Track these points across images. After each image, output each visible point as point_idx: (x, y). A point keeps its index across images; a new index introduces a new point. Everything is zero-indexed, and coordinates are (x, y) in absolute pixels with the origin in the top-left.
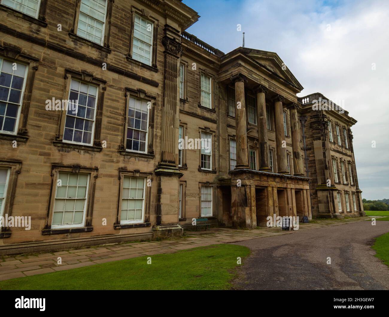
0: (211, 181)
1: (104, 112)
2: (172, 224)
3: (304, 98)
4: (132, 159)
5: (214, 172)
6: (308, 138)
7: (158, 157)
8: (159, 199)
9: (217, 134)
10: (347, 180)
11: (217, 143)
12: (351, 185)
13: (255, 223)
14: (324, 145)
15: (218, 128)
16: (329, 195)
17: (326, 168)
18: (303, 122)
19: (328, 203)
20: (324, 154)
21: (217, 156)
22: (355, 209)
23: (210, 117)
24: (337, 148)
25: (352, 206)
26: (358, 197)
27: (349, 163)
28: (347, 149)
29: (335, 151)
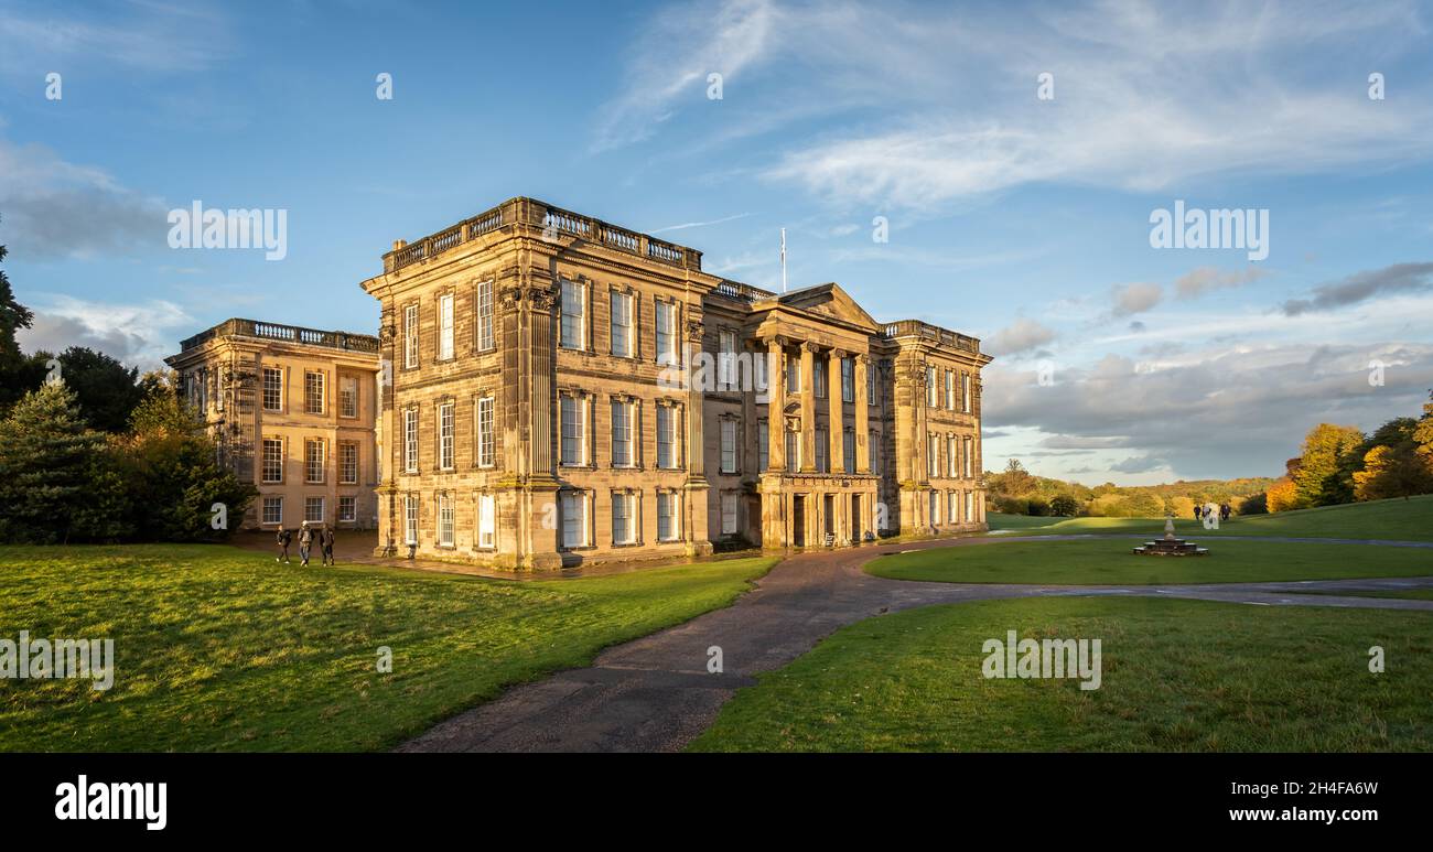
0: (735, 487)
1: (642, 432)
2: (703, 542)
3: (889, 325)
5: (738, 474)
8: (691, 515)
9: (742, 420)
10: (956, 470)
11: (742, 433)
12: (965, 479)
14: (914, 415)
15: (743, 410)
16: (914, 499)
17: (915, 454)
18: (885, 371)
19: (913, 510)
20: (914, 430)
21: (742, 451)
22: (969, 519)
23: (733, 396)
24: (942, 416)
25: (961, 514)
26: (978, 498)
27: (966, 438)
28: (965, 414)
29: (936, 422)
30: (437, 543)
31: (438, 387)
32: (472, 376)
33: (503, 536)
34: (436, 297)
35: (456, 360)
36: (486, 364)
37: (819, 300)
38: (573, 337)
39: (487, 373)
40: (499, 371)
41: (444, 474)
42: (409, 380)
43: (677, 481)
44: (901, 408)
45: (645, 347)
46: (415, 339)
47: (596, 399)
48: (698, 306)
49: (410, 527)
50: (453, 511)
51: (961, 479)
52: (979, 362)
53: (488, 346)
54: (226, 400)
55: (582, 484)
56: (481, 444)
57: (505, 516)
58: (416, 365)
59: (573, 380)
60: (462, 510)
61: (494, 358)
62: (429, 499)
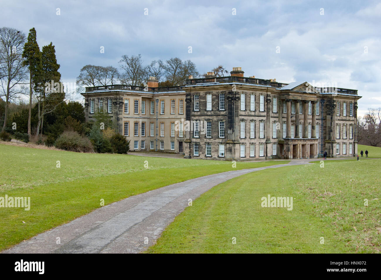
0: (276, 142)
4: (261, 140)
5: (277, 138)
6: (324, 113)
7: (266, 138)
8: (267, 150)
10: (346, 136)
12: (349, 139)
13: (292, 157)
14: (332, 118)
16: (331, 146)
17: (331, 131)
18: (323, 103)
19: (330, 149)
20: (331, 123)
22: (351, 152)
23: (276, 116)
24: (342, 118)
25: (348, 151)
26: (354, 146)
27: (351, 125)
28: (351, 117)
29: (339, 120)
30: (206, 155)
31: (206, 117)
32: (218, 116)
33: (227, 154)
34: (206, 94)
35: (212, 111)
36: (222, 113)
37: (302, 87)
38: (243, 107)
39: (223, 115)
40: (226, 115)
41: (208, 138)
42: (196, 113)
43: (264, 141)
44: (328, 116)
45: (257, 108)
46: (197, 103)
47: (247, 122)
48: (270, 95)
49: (195, 151)
50: (211, 148)
51: (348, 139)
52: (357, 98)
53: (223, 109)
54: (114, 110)
55: (244, 142)
56: (220, 132)
57: (228, 149)
58: (198, 110)
59: (243, 117)
60: (214, 147)
61: (225, 112)
62: (203, 144)
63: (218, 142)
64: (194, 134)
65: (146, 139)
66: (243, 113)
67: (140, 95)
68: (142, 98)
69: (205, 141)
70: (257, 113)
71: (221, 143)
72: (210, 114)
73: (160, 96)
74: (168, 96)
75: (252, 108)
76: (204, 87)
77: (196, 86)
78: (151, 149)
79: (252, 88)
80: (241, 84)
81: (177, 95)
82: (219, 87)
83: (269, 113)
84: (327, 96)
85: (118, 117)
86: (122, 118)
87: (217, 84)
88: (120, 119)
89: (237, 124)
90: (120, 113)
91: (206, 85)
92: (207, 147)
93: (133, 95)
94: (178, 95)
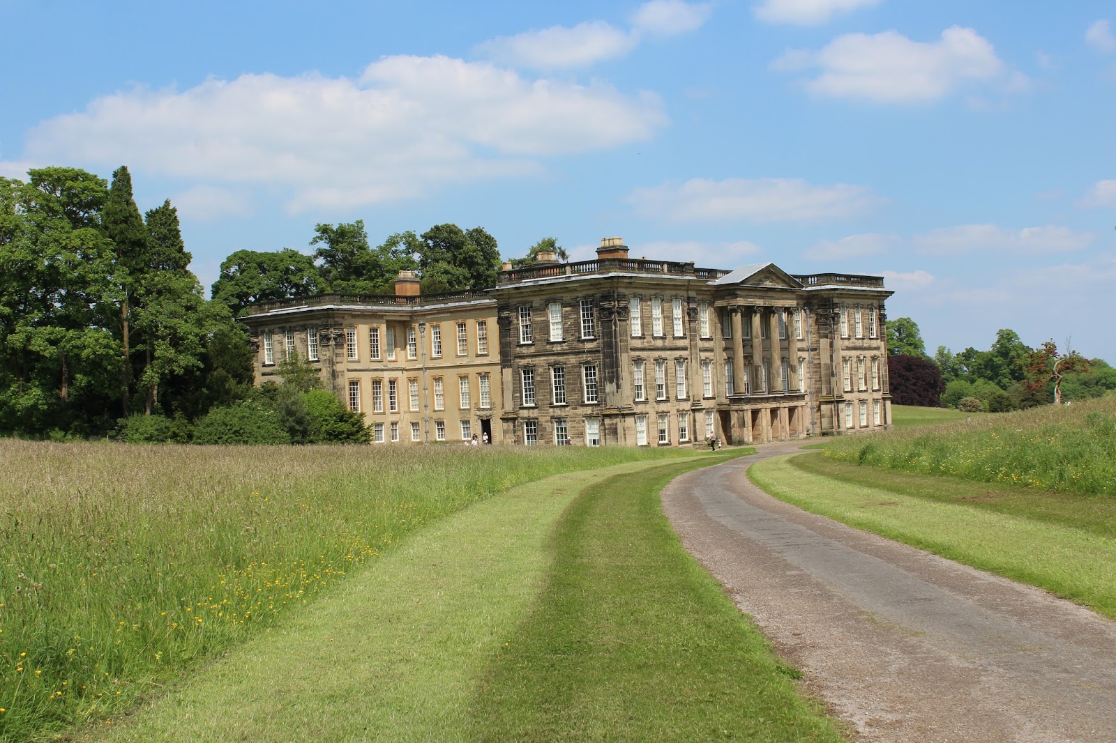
0: (712, 407)
1: (669, 378)
3: (811, 276)
4: (682, 403)
5: (713, 398)
6: (814, 334)
7: (691, 398)
8: (695, 426)
9: (715, 361)
10: (866, 384)
11: (715, 370)
12: (873, 391)
13: (751, 440)
14: (831, 345)
15: (715, 355)
16: (833, 408)
17: (833, 374)
18: (808, 312)
19: (832, 417)
20: (831, 356)
21: (716, 382)
22: (878, 422)
23: (708, 346)
24: (853, 343)
25: (871, 419)
26: (884, 405)
27: (874, 358)
28: (872, 339)
29: (848, 349)
31: (551, 357)
32: (579, 353)
33: (607, 440)
34: (547, 302)
35: (565, 342)
36: (589, 346)
37: (762, 276)
38: (636, 330)
39: (591, 352)
40: (599, 351)
41: (557, 407)
42: (524, 350)
43: (687, 406)
44: (822, 340)
45: (668, 328)
46: (527, 326)
47: (647, 363)
48: (694, 298)
49: (528, 439)
50: (565, 428)
51: (870, 391)
52: (884, 296)
53: (589, 335)
54: (324, 353)
55: (644, 411)
56: (585, 390)
57: (609, 429)
58: (530, 342)
59: (637, 353)
60: (574, 427)
61: (595, 343)
62: (546, 422)
63: (584, 413)
64: (524, 399)
65: (400, 418)
66: (638, 343)
67: (383, 316)
68: (387, 321)
69: (552, 414)
70: (668, 343)
71: (590, 417)
72: (559, 349)
73: (428, 314)
74: (449, 314)
75: (658, 330)
76: (543, 288)
77: (521, 285)
78: (413, 440)
79: (655, 284)
80: (630, 275)
81: (470, 310)
82: (578, 285)
83: (695, 340)
84: (817, 295)
85: (334, 371)
86: (343, 372)
87: (574, 279)
88: (340, 374)
89: (626, 369)
90: (338, 361)
91: (547, 282)
92: (557, 428)
93: (366, 315)
94: (473, 309)
